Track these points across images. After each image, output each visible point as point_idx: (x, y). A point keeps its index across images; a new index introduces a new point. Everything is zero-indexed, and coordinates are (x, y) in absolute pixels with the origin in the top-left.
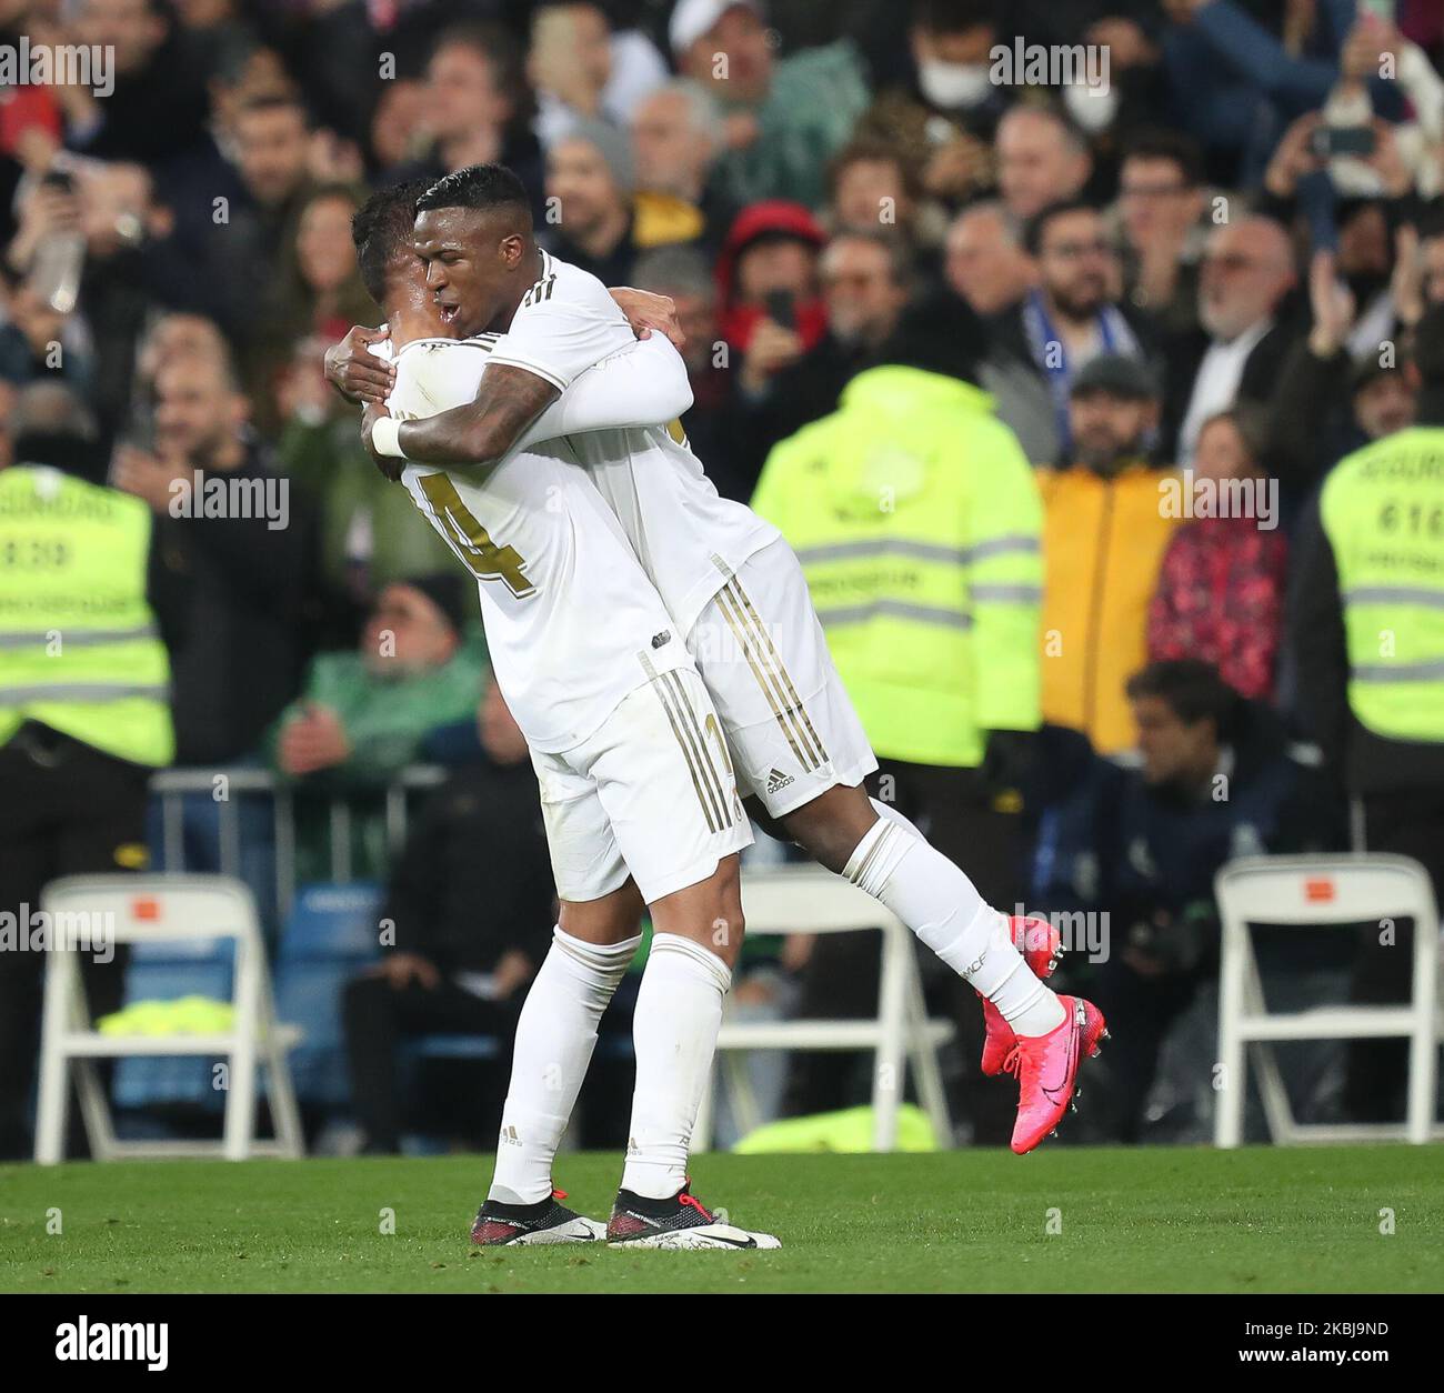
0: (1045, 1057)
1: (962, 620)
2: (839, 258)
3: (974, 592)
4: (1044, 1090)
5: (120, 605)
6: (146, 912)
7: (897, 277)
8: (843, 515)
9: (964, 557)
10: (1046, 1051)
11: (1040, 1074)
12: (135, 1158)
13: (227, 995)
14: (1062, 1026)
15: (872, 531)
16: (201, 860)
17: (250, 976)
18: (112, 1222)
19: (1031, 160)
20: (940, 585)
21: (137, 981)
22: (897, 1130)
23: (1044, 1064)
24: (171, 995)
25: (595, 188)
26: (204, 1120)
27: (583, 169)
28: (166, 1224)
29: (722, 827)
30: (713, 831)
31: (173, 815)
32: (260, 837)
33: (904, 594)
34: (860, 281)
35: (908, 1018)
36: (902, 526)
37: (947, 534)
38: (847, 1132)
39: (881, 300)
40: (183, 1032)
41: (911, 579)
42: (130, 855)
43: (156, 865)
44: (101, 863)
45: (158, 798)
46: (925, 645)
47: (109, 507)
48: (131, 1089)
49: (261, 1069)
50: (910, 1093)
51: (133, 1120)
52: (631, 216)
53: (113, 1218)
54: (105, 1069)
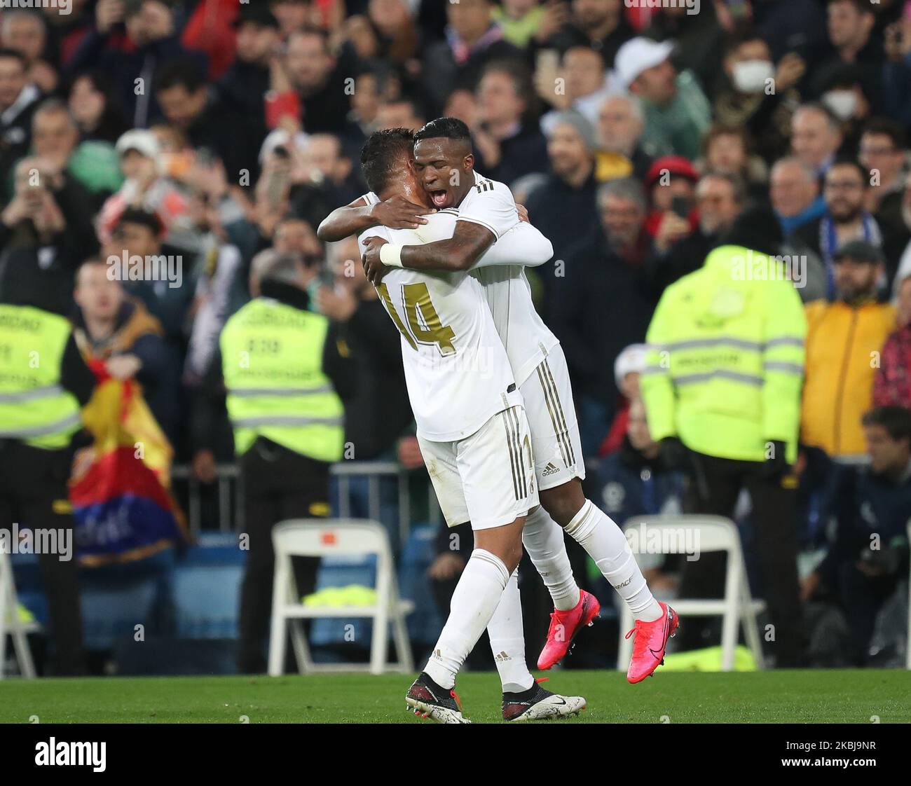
0: (652, 633)
1: (759, 382)
2: (705, 187)
3: (766, 366)
4: (651, 650)
5: (307, 375)
6: (329, 540)
7: (737, 199)
8: (700, 324)
9: (762, 347)
10: (653, 630)
11: (649, 642)
12: (323, 673)
13: (372, 584)
14: (662, 618)
15: (716, 333)
16: (359, 512)
17: (385, 575)
18: (309, 707)
19: (811, 135)
20: (749, 362)
21: (324, 577)
22: (735, 659)
23: (651, 636)
24: (342, 584)
25: (575, 149)
26: (360, 653)
27: (569, 139)
28: (338, 709)
29: (521, 498)
30: (517, 499)
31: (343, 487)
32: (390, 500)
33: (732, 367)
34: (716, 200)
35: (741, 598)
36: (731, 330)
37: (755, 335)
38: (708, 660)
39: (728, 211)
40: (348, 605)
41: (735, 359)
42: (318, 509)
43: (335, 515)
44: (302, 513)
45: (336, 478)
46: (739, 394)
47: (304, 321)
48: (320, 636)
49: (391, 626)
50: (742, 640)
51: (321, 652)
52: (594, 164)
53: (309, 705)
54: (307, 625)
